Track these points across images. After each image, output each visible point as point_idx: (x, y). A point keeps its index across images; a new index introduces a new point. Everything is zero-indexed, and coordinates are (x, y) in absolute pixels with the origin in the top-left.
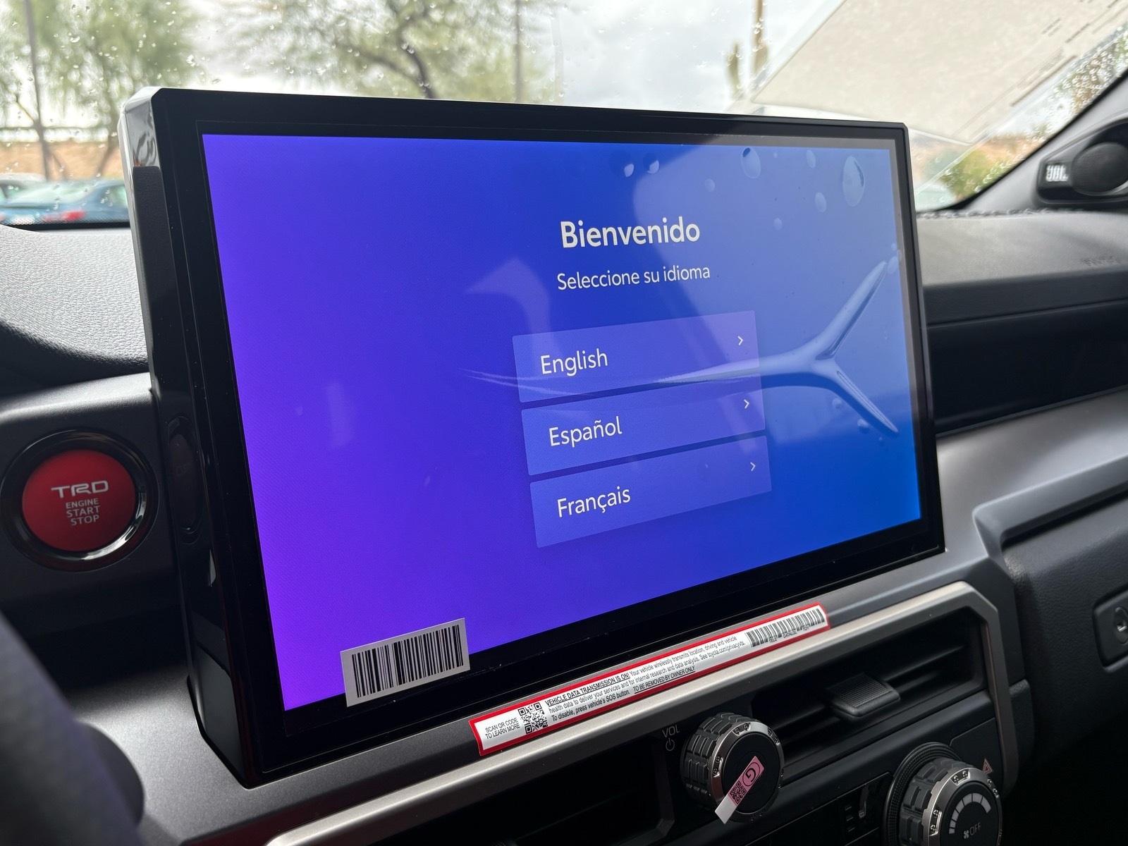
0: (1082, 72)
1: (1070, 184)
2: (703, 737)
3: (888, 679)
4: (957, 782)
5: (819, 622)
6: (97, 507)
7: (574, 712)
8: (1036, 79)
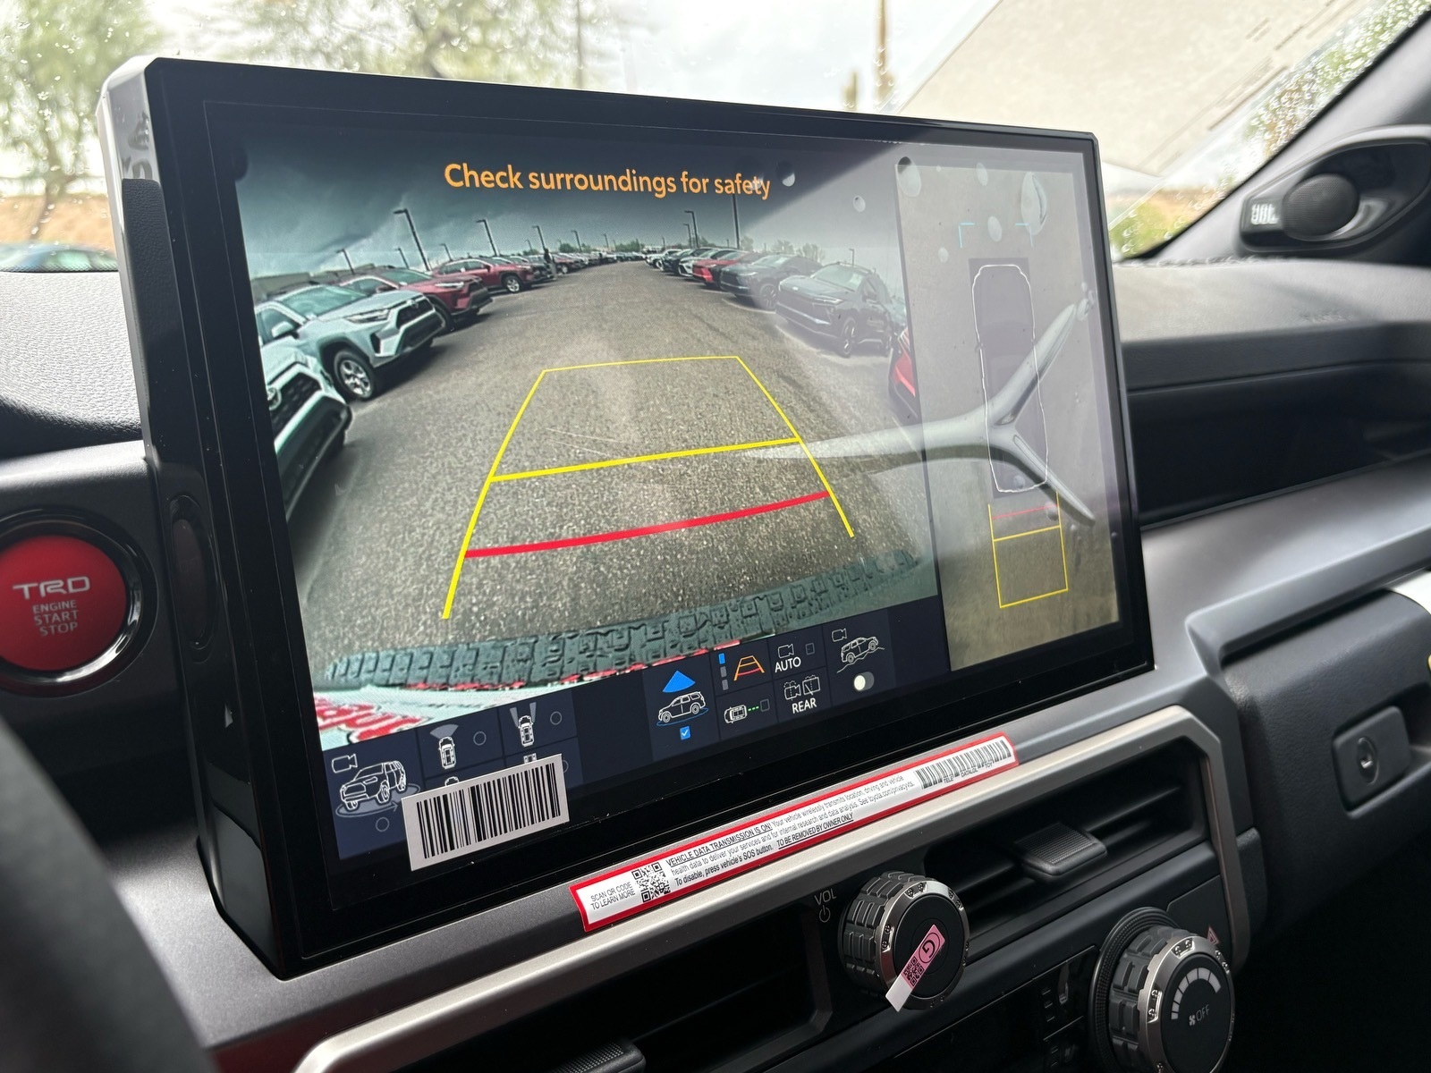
0: (1293, 88)
1: (1280, 227)
2: (867, 903)
3: (1089, 829)
4: (1179, 954)
5: (1004, 757)
6: (75, 612)
7: (704, 873)
8: (1238, 95)
